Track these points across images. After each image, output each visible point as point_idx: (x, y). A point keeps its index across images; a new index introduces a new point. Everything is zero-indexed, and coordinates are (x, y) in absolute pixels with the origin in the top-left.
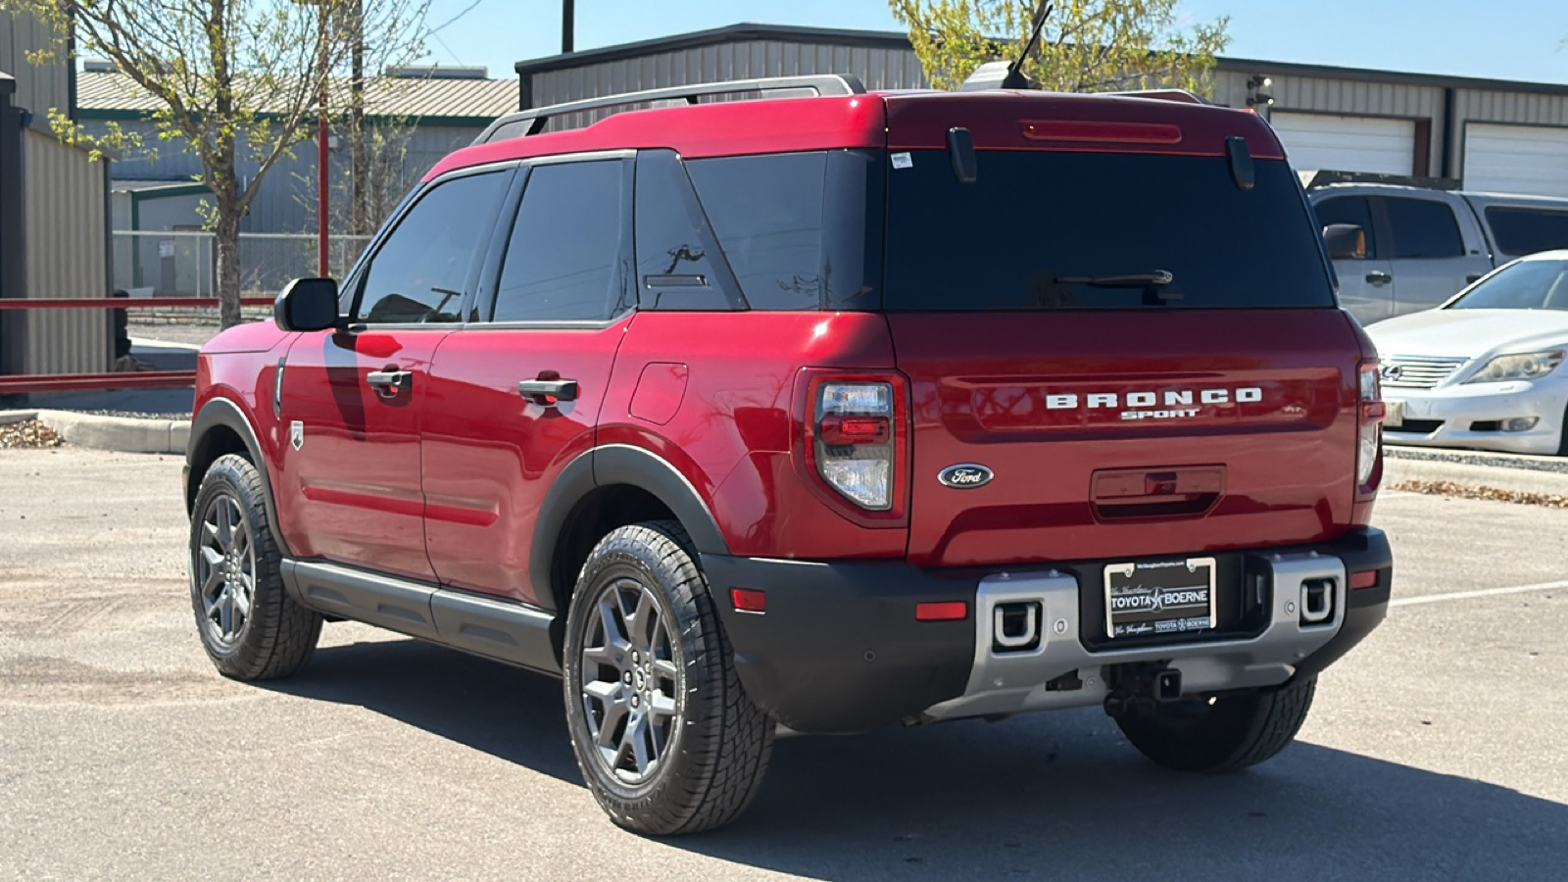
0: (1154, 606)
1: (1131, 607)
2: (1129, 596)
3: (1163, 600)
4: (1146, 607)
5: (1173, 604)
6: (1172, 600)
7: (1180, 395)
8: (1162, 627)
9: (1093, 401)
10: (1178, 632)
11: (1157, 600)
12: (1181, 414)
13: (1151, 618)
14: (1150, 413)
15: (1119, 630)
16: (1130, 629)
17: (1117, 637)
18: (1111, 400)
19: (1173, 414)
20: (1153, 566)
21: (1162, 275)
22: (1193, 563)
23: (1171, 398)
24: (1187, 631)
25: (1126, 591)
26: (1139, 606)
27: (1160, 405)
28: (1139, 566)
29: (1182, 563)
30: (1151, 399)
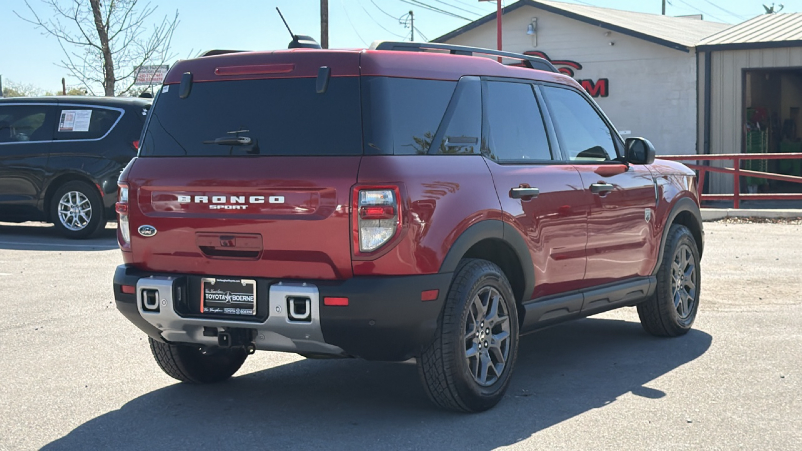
0: (227, 301)
1: (215, 299)
2: (214, 294)
3: (231, 298)
4: (223, 300)
5: (236, 301)
6: (236, 299)
7: (238, 198)
8: (227, 311)
9: (197, 199)
10: (235, 315)
11: (228, 298)
12: (238, 207)
13: (223, 306)
14: (223, 207)
15: (206, 310)
16: (211, 310)
17: (205, 313)
18: (205, 200)
19: (234, 207)
20: (224, 281)
21: (243, 139)
22: (244, 282)
23: (233, 199)
24: (240, 315)
25: (212, 291)
26: (219, 300)
27: (228, 202)
28: (218, 280)
29: (239, 281)
30: (223, 199)
